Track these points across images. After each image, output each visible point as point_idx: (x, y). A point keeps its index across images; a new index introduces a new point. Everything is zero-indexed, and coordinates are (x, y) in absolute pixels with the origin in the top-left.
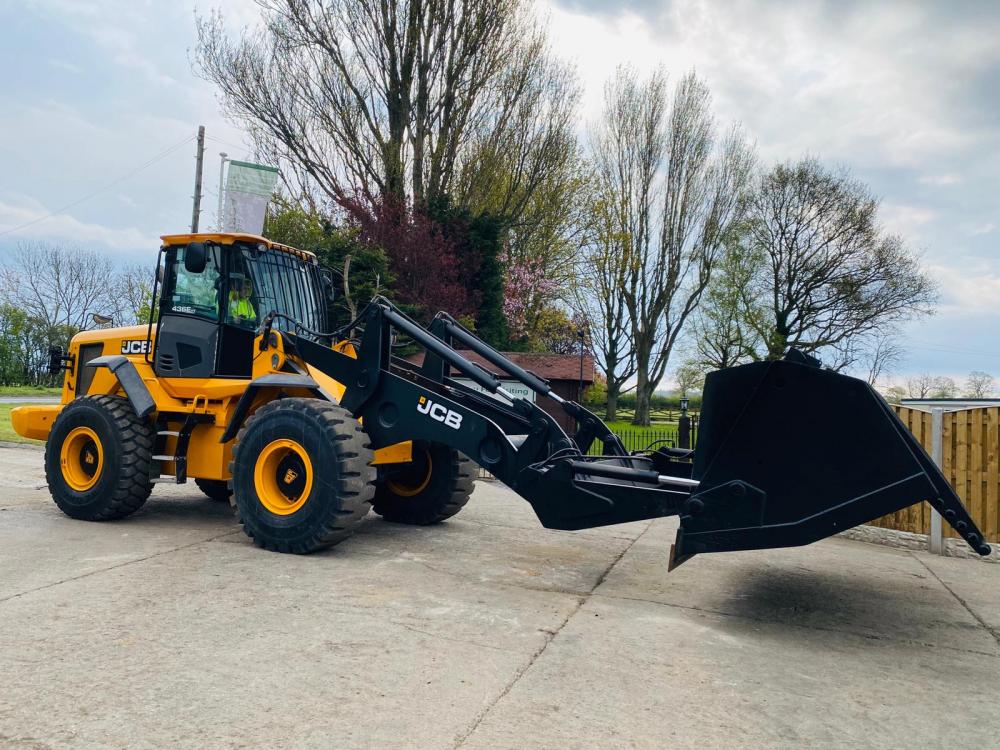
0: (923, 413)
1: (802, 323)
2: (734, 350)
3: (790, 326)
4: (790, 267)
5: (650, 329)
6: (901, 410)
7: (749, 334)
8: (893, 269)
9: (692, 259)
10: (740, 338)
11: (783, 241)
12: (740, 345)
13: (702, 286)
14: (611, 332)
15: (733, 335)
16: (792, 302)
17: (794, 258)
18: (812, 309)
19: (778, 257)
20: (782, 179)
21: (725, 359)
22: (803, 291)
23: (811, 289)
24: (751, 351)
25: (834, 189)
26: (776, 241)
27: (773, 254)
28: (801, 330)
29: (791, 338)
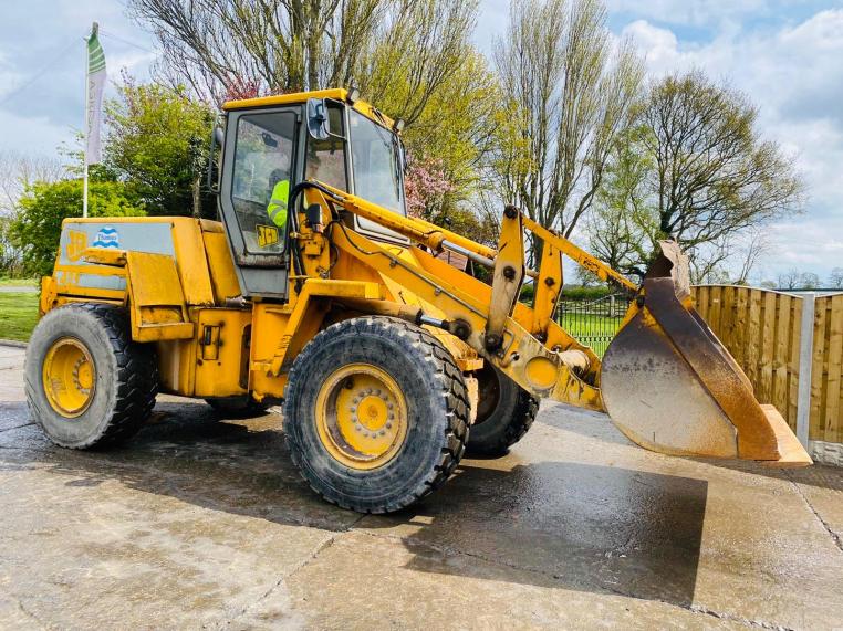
0: (793, 298)
1: (683, 222)
2: (622, 247)
4: (674, 171)
6: (767, 295)
7: (635, 232)
8: (768, 172)
9: (586, 162)
10: (627, 236)
11: (669, 148)
12: (628, 242)
13: (595, 187)
15: (621, 233)
16: (675, 204)
17: (678, 162)
18: (692, 209)
19: (664, 162)
20: (669, 91)
21: (613, 254)
22: (686, 193)
23: (693, 191)
24: (637, 248)
25: (717, 99)
26: (663, 149)
27: (659, 160)
28: (682, 229)
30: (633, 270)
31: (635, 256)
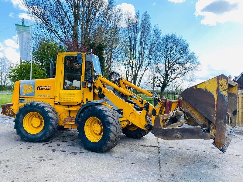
1: (172, 73)
2: (156, 80)
3: (169, 74)
4: (169, 59)
5: (136, 75)
7: (159, 75)
9: (146, 58)
10: (157, 77)
11: (167, 53)
13: (149, 64)
14: (127, 75)
16: (169, 68)
18: (174, 70)
19: (166, 57)
20: (167, 39)
21: (154, 82)
22: (172, 65)
23: (174, 64)
24: (159, 80)
25: (179, 41)
26: (165, 53)
27: (165, 57)
28: (171, 75)
29: (169, 77)
30: (159, 86)
31: (159, 82)
